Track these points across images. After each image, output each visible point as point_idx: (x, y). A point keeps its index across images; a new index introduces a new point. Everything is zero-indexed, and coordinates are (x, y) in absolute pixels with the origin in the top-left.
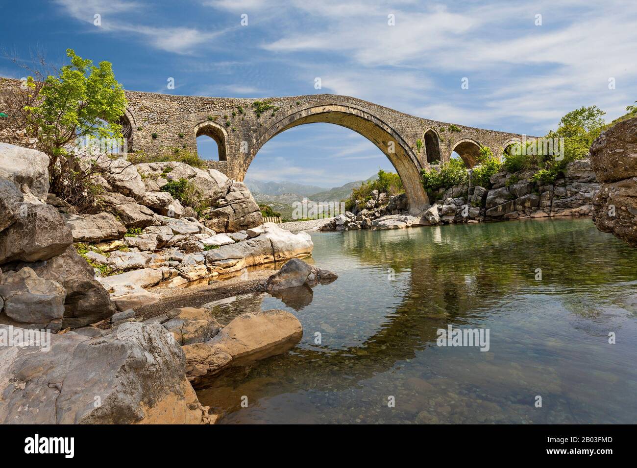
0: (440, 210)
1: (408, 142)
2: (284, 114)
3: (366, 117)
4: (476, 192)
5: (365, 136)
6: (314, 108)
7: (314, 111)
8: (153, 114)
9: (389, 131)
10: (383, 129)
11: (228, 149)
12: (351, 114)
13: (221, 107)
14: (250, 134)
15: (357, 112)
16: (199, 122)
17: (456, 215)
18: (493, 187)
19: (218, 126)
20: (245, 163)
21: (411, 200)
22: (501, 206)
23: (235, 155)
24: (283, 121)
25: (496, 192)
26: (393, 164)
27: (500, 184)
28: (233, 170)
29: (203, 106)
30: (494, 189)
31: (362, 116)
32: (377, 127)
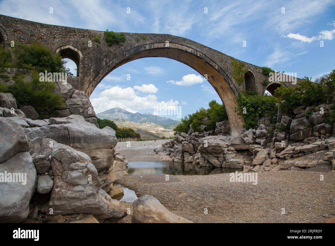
0: (254, 133)
1: (231, 77)
2: (131, 46)
3: (199, 55)
4: (283, 120)
5: (198, 71)
6: (156, 44)
7: (156, 46)
8: (25, 36)
9: (216, 67)
10: (211, 66)
11: (81, 68)
12: (186, 52)
13: (80, 36)
14: (101, 58)
15: (192, 51)
16: (61, 45)
17: (266, 138)
18: (296, 117)
19: (76, 50)
20: (94, 80)
21: (232, 125)
22: (301, 131)
23: (86, 73)
24: (130, 51)
25: (298, 120)
26: (219, 95)
27: (301, 115)
28: (83, 85)
29: (66, 34)
30: (297, 118)
31: (196, 54)
32: (207, 64)
